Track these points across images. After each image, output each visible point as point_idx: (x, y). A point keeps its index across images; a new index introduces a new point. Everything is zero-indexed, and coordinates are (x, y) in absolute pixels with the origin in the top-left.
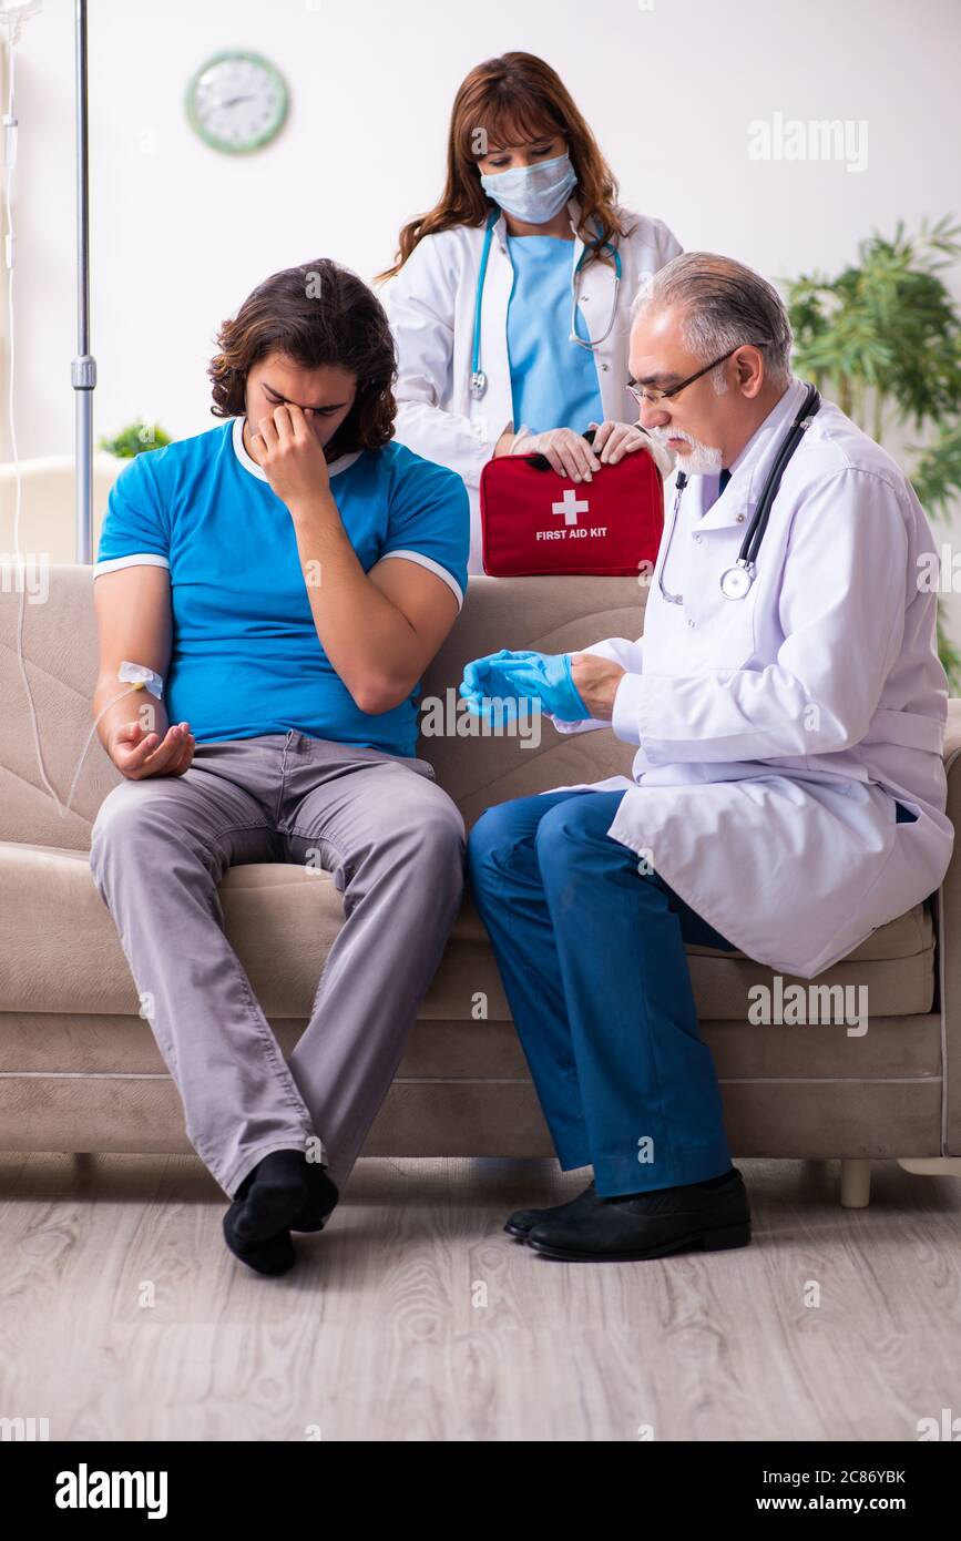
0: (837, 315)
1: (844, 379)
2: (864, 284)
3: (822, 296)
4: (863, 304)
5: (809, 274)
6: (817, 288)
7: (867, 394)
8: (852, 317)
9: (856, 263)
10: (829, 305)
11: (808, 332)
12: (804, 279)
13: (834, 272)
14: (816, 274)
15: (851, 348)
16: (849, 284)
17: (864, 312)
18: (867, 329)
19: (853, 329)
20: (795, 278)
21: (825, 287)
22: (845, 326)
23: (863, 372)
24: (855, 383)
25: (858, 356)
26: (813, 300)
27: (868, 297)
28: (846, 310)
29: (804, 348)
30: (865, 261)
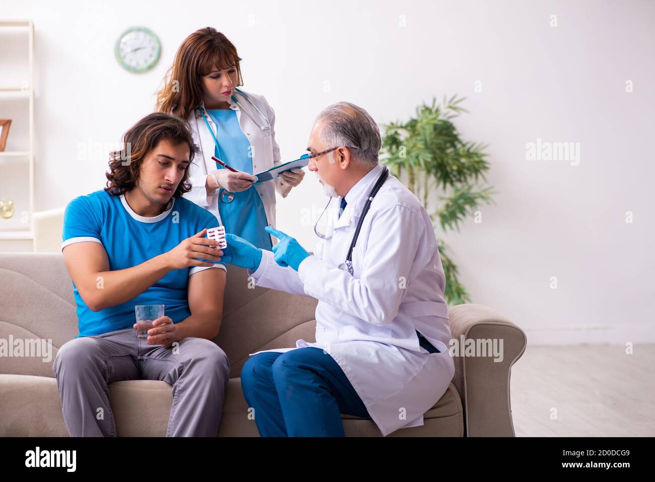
0: (407, 140)
1: (411, 167)
2: (419, 125)
3: (400, 131)
4: (419, 134)
5: (395, 122)
6: (398, 127)
7: (421, 175)
8: (414, 140)
9: (415, 117)
10: (403, 135)
11: (394, 147)
12: (392, 124)
13: (405, 120)
14: (397, 122)
15: (413, 154)
16: (412, 126)
17: (419, 138)
18: (420, 145)
19: (415, 146)
20: (388, 124)
21: (401, 127)
22: (411, 145)
23: (419, 165)
24: (416, 169)
25: (417, 157)
26: (396, 133)
27: (421, 131)
28: (411, 137)
29: (393, 154)
30: (419, 115)
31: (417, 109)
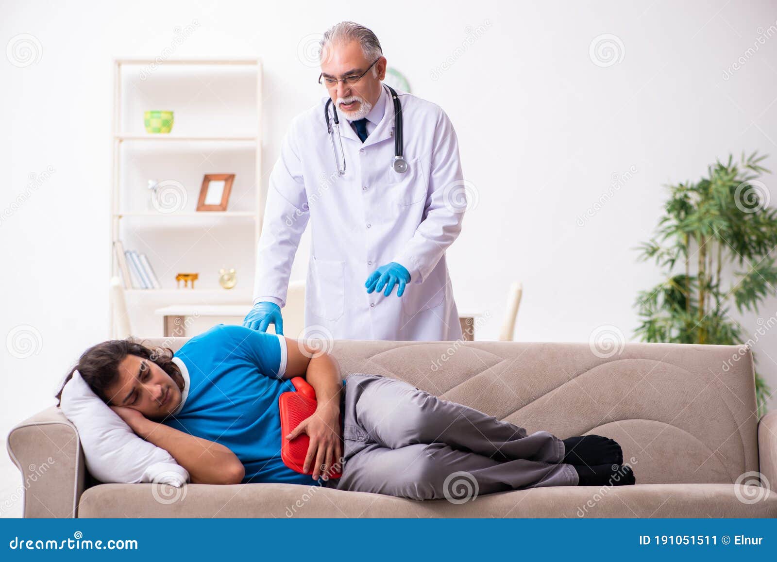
0: (698, 204)
1: (703, 236)
2: (713, 187)
3: (690, 194)
4: (713, 198)
5: (684, 183)
6: (688, 190)
7: (714, 246)
8: (706, 205)
9: (707, 177)
10: (694, 198)
11: (683, 214)
12: (681, 185)
13: (696, 181)
14: (687, 183)
15: (706, 221)
16: (704, 187)
17: (712, 202)
18: (714, 211)
19: (708, 211)
20: (677, 185)
21: (692, 189)
22: (703, 210)
23: (712, 233)
24: (708, 239)
25: (711, 224)
26: (686, 196)
27: (715, 195)
28: (703, 202)
29: (681, 221)
30: (711, 176)
31: (710, 168)
